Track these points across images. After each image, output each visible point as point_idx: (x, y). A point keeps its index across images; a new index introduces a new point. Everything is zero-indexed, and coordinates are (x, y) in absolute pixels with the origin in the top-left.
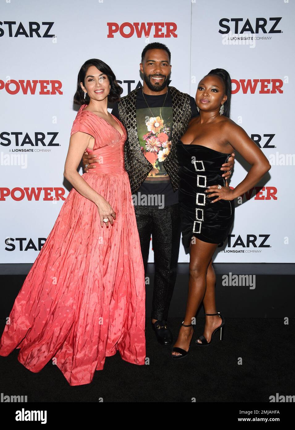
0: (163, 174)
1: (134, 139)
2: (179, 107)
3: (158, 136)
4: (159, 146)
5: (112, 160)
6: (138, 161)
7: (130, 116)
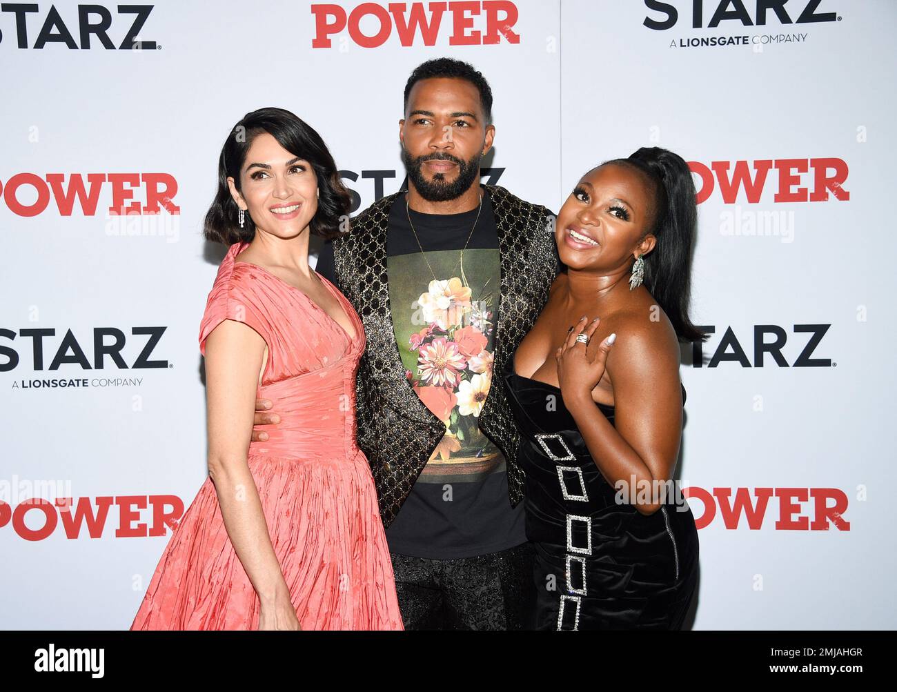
0: (473, 453)
1: (383, 345)
2: (519, 249)
3: (457, 337)
4: (461, 366)
5: (318, 416)
6: (399, 413)
7: (369, 279)
